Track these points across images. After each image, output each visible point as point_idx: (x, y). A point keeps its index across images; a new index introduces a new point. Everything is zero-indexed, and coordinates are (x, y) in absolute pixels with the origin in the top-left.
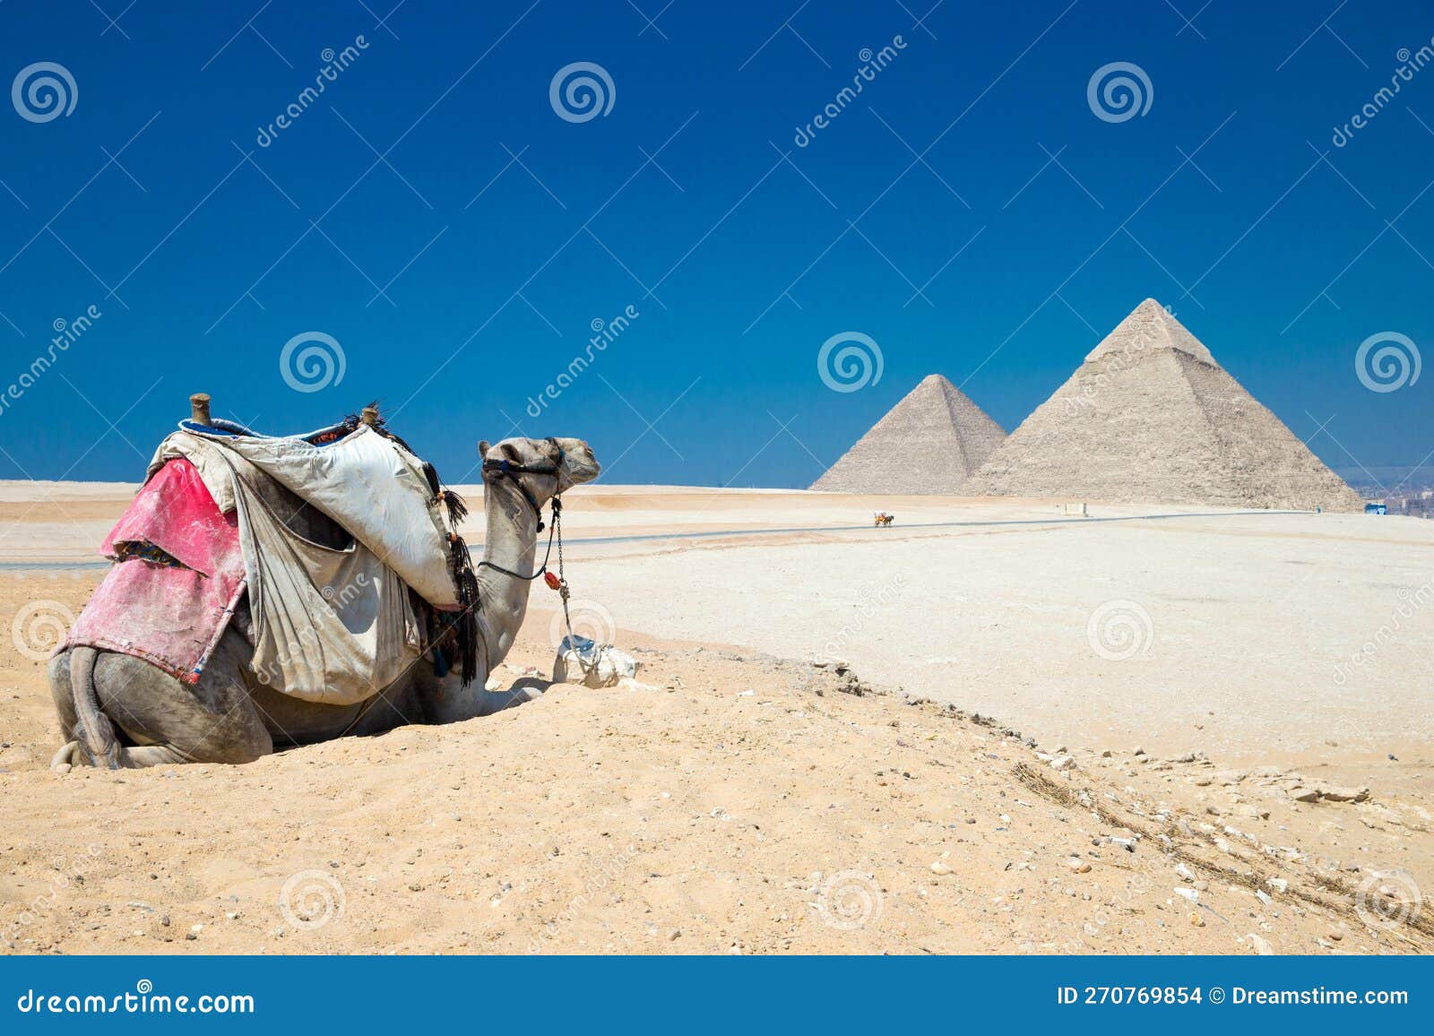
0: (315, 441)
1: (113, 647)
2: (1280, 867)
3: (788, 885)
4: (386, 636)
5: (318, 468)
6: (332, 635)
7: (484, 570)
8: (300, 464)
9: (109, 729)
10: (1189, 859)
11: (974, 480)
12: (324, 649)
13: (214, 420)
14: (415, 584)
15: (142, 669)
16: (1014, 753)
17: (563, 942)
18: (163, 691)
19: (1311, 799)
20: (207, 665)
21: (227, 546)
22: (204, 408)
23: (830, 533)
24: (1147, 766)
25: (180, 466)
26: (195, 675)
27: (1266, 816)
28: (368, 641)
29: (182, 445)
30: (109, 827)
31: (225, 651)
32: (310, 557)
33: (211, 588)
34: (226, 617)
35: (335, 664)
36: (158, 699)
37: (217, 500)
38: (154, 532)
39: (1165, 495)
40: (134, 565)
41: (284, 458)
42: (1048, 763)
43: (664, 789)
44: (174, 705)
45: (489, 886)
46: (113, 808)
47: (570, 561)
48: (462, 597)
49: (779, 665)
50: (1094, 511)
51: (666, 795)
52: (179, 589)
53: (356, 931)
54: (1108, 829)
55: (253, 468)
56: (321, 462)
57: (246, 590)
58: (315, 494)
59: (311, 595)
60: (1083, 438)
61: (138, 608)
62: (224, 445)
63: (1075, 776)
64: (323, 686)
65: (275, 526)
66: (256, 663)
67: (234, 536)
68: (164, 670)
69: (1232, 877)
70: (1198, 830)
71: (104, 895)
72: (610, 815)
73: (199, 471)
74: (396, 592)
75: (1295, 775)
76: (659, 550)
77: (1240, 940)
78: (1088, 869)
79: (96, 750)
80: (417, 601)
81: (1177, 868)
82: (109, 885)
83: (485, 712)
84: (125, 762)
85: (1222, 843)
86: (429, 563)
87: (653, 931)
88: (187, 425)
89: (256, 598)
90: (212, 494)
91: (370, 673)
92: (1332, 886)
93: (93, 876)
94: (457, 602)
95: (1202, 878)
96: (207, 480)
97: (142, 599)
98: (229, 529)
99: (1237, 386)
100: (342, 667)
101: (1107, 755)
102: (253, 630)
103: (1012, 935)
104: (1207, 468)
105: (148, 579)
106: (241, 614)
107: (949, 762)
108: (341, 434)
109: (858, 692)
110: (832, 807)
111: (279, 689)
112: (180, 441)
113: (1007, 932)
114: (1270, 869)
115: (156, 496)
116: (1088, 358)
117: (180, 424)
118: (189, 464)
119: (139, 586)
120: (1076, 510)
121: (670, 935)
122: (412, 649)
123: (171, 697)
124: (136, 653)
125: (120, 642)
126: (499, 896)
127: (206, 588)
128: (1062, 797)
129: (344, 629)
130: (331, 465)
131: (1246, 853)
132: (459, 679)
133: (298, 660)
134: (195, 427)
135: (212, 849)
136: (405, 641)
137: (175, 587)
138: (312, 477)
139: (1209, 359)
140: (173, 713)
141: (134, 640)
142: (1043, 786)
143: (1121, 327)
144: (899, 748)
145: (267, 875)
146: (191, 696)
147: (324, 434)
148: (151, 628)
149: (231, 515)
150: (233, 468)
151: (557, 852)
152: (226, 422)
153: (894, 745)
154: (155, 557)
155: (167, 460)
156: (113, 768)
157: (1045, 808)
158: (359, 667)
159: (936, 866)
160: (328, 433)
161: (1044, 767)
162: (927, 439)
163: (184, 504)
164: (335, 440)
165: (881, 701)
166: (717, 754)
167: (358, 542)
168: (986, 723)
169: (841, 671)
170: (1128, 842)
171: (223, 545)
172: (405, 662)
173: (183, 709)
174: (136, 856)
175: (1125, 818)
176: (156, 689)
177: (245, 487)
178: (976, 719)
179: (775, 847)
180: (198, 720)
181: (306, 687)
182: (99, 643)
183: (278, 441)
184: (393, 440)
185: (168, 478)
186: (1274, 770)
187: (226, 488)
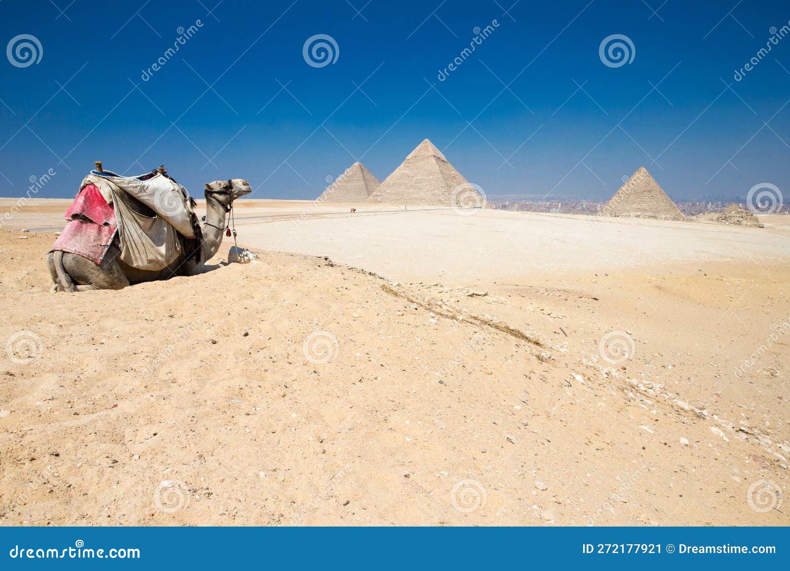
0: (141, 179)
1: (69, 251)
2: (461, 314)
3: (307, 322)
4: (169, 248)
5: (143, 189)
6: (150, 247)
7: (206, 226)
8: (136, 187)
9: (70, 279)
10: (434, 312)
11: (370, 198)
12: (147, 252)
13: (104, 171)
14: (179, 229)
15: (79, 259)
16: (382, 282)
17: (231, 342)
18: (88, 266)
19: (471, 296)
20: (104, 257)
21: (110, 216)
22: (100, 166)
23: (323, 215)
24: (424, 287)
25: (92, 187)
26: (100, 261)
27: (458, 301)
28: (163, 249)
29: (92, 180)
30: (71, 310)
31: (111, 252)
32: (141, 220)
33: (105, 231)
34: (110, 241)
35: (151, 257)
36: (86, 269)
37: (106, 199)
38: (83, 210)
39: (431, 203)
40: (76, 222)
41: (130, 185)
42: (392, 285)
43: (265, 294)
44: (93, 271)
45: (206, 326)
46: (72, 304)
47: (237, 225)
48: (195, 234)
49: (305, 258)
50: (408, 208)
51: (266, 296)
52: (93, 231)
53: (160, 340)
54: (410, 303)
55: (119, 188)
56: (144, 186)
57: (117, 231)
58: (142, 198)
59: (142, 233)
60: (405, 184)
61: (78, 238)
62: (108, 180)
63: (400, 288)
64: (147, 265)
65: (128, 209)
66: (122, 257)
67: (112, 212)
68: (89, 259)
69: (447, 316)
70: (437, 303)
71: (70, 331)
72: (247, 302)
73: (99, 189)
74: (172, 232)
75: (467, 289)
76: (265, 221)
77: (448, 333)
78: (403, 315)
79: (65, 287)
80: (180, 235)
81: (430, 314)
82: (72, 328)
83: (205, 272)
84: (76, 290)
85: (444, 307)
86: (184, 222)
87: (262, 338)
88: (94, 172)
89: (121, 234)
90: (104, 197)
91: (164, 260)
92: (475, 318)
93: (66, 325)
94: (194, 236)
95: (437, 317)
96: (102, 192)
97: (79, 234)
98: (111, 210)
99: (453, 168)
100: (154, 258)
101: (411, 284)
102: (121, 245)
103: (379, 334)
104: (443, 194)
105: (81, 227)
106: (116, 240)
107: (360, 284)
108: (151, 176)
109: (332, 266)
110: (321, 298)
111: (131, 265)
112: (91, 178)
113: (377, 334)
114: (457, 314)
115: (83, 198)
116: (407, 158)
117: (91, 172)
118: (95, 187)
119: (78, 230)
120: (403, 207)
121: (268, 338)
122: (178, 252)
123: (91, 268)
124: (77, 253)
125: (72, 249)
126: (209, 328)
127: (103, 231)
128: (396, 294)
129: (154, 245)
130: (148, 187)
131: (451, 310)
132: (195, 261)
133: (138, 255)
134: (97, 173)
135: (108, 316)
136: (176, 248)
137: (91, 231)
138: (140, 192)
139: (445, 159)
140: (92, 273)
141: (77, 249)
142: (389, 291)
143: (417, 148)
144: (344, 280)
145: (128, 324)
146: (99, 268)
147: (144, 176)
148: (83, 244)
149: (111, 205)
150: (111, 188)
151: (229, 314)
152: (108, 171)
153: (342, 279)
154: (83, 220)
155: (87, 185)
156: (72, 292)
157: (390, 298)
158: (160, 258)
159: (355, 315)
160: (146, 176)
161: (391, 286)
162: (355, 184)
163: (94, 201)
164: (149, 179)
165: (339, 268)
166: (284, 283)
167: (158, 215)
168: (373, 275)
169: (326, 259)
170: (416, 307)
171: (109, 215)
172: (176, 256)
173: (97, 273)
174: (81, 319)
175: (415, 300)
176: (86, 266)
177: (116, 195)
178: (370, 274)
179: (303, 311)
180: (102, 276)
181: (141, 265)
182: (64, 250)
183: (128, 179)
184: (170, 179)
185: (87, 192)
186: (461, 287)
187: (109, 195)
